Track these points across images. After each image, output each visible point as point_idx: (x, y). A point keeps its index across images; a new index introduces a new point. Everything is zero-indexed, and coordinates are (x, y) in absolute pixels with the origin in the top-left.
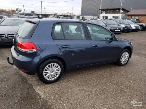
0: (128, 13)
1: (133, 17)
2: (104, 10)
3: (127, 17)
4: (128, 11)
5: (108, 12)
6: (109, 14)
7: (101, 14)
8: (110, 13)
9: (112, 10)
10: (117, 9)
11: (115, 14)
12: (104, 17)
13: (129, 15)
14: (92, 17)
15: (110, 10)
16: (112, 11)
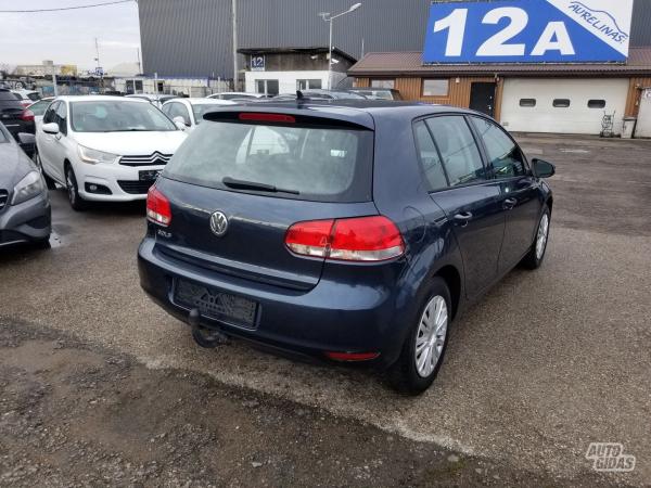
0: (354, 68)
1: (375, 83)
2: (261, 55)
3: (354, 85)
4: (353, 61)
5: (277, 64)
6: (282, 70)
7: (249, 70)
8: (283, 67)
9: (292, 56)
10: (312, 51)
11: (304, 69)
12: (260, 83)
13: (359, 76)
14: (204, 83)
15: (284, 56)
16: (291, 59)
